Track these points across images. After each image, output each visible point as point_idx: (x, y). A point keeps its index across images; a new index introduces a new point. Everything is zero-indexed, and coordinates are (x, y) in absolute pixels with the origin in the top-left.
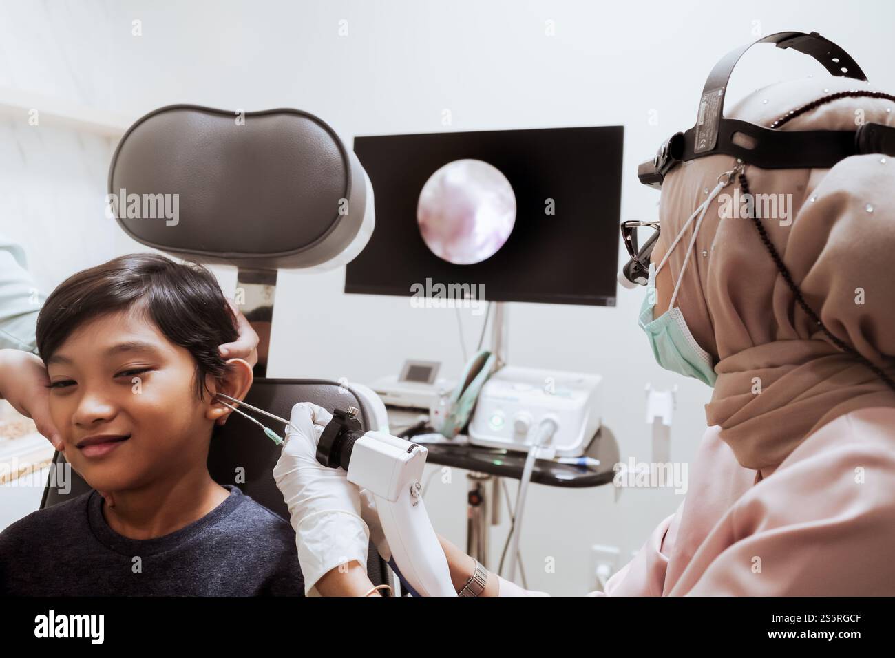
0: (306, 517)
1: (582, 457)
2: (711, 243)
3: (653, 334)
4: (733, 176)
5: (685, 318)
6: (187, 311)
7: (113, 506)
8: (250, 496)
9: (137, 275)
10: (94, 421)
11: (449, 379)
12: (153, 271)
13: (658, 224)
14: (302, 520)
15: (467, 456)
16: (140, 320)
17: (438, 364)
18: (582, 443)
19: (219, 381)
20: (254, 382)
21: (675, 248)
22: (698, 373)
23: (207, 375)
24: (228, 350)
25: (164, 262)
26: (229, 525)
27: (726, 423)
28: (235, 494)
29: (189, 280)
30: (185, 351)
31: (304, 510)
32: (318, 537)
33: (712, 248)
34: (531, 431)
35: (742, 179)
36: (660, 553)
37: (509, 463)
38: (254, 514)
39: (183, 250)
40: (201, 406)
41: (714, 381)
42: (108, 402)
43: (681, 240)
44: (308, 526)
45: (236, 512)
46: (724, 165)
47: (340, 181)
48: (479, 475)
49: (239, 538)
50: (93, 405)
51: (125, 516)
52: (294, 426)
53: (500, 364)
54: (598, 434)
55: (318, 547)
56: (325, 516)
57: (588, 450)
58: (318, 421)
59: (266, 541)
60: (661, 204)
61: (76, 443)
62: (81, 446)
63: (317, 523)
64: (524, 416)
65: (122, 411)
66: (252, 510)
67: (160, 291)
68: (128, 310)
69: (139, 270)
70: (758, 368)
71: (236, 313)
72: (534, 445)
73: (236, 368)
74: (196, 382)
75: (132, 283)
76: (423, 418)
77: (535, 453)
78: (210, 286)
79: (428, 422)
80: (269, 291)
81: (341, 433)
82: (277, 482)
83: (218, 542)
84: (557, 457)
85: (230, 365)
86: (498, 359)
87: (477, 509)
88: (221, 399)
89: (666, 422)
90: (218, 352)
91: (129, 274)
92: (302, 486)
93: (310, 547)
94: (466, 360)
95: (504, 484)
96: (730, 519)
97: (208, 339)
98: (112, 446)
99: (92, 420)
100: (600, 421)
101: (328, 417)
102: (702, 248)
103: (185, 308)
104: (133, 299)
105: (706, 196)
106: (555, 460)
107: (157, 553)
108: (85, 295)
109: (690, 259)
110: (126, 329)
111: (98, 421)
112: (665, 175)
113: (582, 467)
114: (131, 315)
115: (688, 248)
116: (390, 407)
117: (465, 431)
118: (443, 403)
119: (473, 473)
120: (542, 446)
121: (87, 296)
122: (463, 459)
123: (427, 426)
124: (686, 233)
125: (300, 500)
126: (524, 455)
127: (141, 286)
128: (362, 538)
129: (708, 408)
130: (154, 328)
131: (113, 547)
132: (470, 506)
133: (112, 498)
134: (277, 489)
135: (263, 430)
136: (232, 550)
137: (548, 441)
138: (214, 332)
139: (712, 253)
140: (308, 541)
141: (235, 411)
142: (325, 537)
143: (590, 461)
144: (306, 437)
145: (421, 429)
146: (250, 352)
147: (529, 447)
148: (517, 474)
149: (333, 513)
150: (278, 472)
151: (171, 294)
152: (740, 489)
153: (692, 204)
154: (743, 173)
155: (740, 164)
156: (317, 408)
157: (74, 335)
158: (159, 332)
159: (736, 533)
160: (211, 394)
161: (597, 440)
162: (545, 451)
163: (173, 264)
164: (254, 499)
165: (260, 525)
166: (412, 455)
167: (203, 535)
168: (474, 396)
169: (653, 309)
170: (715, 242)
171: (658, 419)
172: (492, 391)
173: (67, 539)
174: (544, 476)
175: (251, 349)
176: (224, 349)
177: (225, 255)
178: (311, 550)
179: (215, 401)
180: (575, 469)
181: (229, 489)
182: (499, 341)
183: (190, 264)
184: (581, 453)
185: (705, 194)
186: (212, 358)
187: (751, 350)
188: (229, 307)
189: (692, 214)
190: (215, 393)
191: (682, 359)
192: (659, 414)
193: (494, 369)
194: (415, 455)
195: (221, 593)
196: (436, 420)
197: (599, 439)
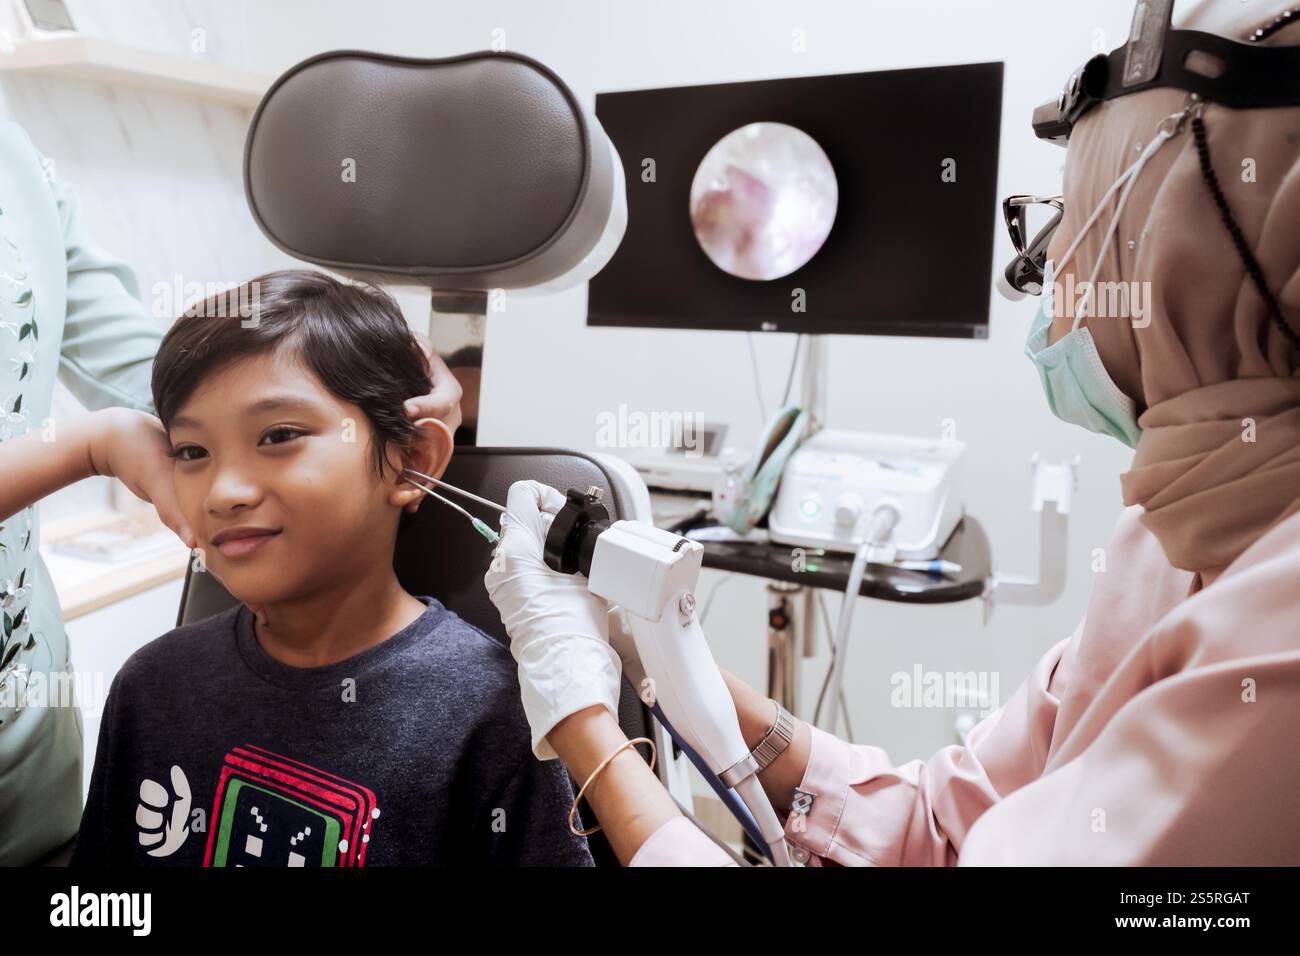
0: (533, 643)
1: (935, 560)
2: (1142, 227)
3: (1047, 369)
4: (1183, 121)
5: (1096, 344)
6: (357, 352)
7: (266, 624)
8: (455, 611)
9: (286, 302)
10: (234, 507)
11: (741, 449)
12: (307, 294)
13: (1061, 200)
14: (529, 645)
15: (767, 558)
16: (291, 366)
17: (725, 428)
18: (936, 539)
19: (406, 452)
20: (456, 453)
21: (1085, 237)
22: (1114, 428)
23: (387, 443)
24: (419, 406)
25: (323, 281)
26: (426, 650)
27: (1151, 502)
28: (433, 609)
29: (359, 308)
30: (356, 410)
31: (529, 634)
32: (549, 671)
33: (1143, 236)
34: (860, 523)
35: (1197, 126)
36: (1048, 694)
37: (828, 569)
38: (458, 637)
39: (351, 265)
40: (381, 488)
41: (1138, 439)
42: (250, 481)
43: (1095, 225)
44: (533, 656)
45: (434, 633)
46: (1170, 104)
47: (574, 156)
48: (784, 585)
49: (439, 668)
50: (231, 486)
51: (284, 637)
52: (511, 514)
53: (815, 426)
54: (960, 526)
55: (549, 684)
56: (556, 642)
57: (944, 550)
58: (546, 506)
59: (477, 673)
60: (1067, 170)
61: (211, 537)
62: (218, 542)
63: (546, 651)
64: (851, 502)
65: (269, 493)
66: (457, 632)
67: (318, 323)
68: (274, 351)
69: (287, 295)
70: (1204, 420)
71: (428, 354)
72: (865, 543)
73: (430, 433)
74: (373, 453)
75: (279, 313)
76: (702, 505)
77: (866, 554)
78: (388, 315)
79: (711, 511)
80: (478, 323)
81: (577, 524)
82: (491, 593)
83: (410, 673)
84: (898, 560)
85: (419, 429)
86: (812, 418)
87: (782, 634)
88: (410, 478)
89: (1062, 508)
90: (404, 411)
91: (274, 301)
92: (525, 600)
93: (537, 685)
94: (764, 421)
95: (821, 599)
96: (1147, 649)
97: (386, 391)
98: (260, 541)
99: (231, 507)
100: (963, 508)
101: (560, 501)
102: (1128, 237)
103: (353, 348)
104: (279, 337)
105: (1138, 155)
106: (896, 565)
107: (326, 686)
108: (212, 332)
109: (1108, 253)
110: (273, 380)
111: (239, 508)
112: (1074, 123)
113: (936, 575)
114: (278, 360)
115: (1105, 237)
116: (654, 490)
117: (763, 523)
118: (731, 483)
119: (776, 584)
120: (875, 543)
121: (215, 333)
122: (760, 562)
123: (709, 516)
124: (1103, 213)
125: (522, 619)
126: (850, 557)
127: (291, 318)
128: (609, 673)
129: (1126, 479)
130: (311, 377)
131: (268, 677)
132: (772, 630)
133: (264, 612)
134: (492, 604)
135: (470, 522)
136: (429, 684)
137: (885, 537)
138: (397, 382)
139: (1141, 244)
140: (533, 676)
141: (429, 495)
142: (558, 671)
143: (946, 566)
144: (531, 532)
145: (700, 521)
146: (450, 408)
147: (857, 546)
148: (839, 584)
149: (570, 637)
150: (491, 580)
151: (335, 328)
152: (1168, 602)
153: (1115, 169)
154: (1198, 115)
155: (1195, 102)
156: (544, 488)
157: (202, 388)
158: (317, 382)
159: (1156, 668)
160: (395, 470)
161: (958, 536)
162: (880, 550)
163: (335, 284)
164: (460, 616)
165: (468, 652)
166: (679, 554)
167: (389, 662)
168: (777, 473)
169: (1049, 330)
170: (1147, 227)
171: (1050, 505)
172: (803, 466)
173: (211, 666)
174: (878, 587)
175: (451, 404)
176: (412, 405)
177: (411, 270)
178: (539, 689)
179: (402, 480)
180: (924, 578)
181: (426, 603)
182: (813, 393)
183: (360, 285)
184: (933, 554)
185: (1136, 151)
186: (394, 419)
187: (1196, 393)
188: (418, 346)
189: (1114, 181)
190: (400, 468)
191: (1089, 406)
192: (1052, 497)
193: (805, 434)
194: (685, 556)
195: (416, 742)
196: (720, 508)
197: (960, 533)
